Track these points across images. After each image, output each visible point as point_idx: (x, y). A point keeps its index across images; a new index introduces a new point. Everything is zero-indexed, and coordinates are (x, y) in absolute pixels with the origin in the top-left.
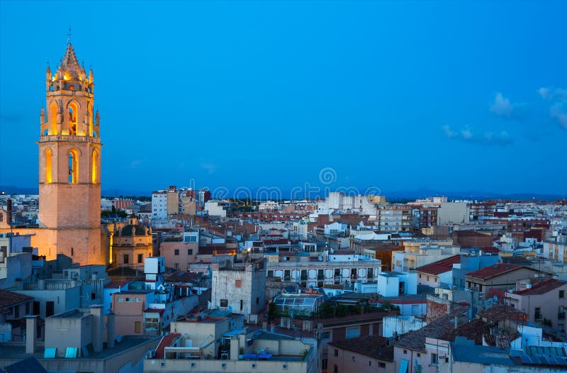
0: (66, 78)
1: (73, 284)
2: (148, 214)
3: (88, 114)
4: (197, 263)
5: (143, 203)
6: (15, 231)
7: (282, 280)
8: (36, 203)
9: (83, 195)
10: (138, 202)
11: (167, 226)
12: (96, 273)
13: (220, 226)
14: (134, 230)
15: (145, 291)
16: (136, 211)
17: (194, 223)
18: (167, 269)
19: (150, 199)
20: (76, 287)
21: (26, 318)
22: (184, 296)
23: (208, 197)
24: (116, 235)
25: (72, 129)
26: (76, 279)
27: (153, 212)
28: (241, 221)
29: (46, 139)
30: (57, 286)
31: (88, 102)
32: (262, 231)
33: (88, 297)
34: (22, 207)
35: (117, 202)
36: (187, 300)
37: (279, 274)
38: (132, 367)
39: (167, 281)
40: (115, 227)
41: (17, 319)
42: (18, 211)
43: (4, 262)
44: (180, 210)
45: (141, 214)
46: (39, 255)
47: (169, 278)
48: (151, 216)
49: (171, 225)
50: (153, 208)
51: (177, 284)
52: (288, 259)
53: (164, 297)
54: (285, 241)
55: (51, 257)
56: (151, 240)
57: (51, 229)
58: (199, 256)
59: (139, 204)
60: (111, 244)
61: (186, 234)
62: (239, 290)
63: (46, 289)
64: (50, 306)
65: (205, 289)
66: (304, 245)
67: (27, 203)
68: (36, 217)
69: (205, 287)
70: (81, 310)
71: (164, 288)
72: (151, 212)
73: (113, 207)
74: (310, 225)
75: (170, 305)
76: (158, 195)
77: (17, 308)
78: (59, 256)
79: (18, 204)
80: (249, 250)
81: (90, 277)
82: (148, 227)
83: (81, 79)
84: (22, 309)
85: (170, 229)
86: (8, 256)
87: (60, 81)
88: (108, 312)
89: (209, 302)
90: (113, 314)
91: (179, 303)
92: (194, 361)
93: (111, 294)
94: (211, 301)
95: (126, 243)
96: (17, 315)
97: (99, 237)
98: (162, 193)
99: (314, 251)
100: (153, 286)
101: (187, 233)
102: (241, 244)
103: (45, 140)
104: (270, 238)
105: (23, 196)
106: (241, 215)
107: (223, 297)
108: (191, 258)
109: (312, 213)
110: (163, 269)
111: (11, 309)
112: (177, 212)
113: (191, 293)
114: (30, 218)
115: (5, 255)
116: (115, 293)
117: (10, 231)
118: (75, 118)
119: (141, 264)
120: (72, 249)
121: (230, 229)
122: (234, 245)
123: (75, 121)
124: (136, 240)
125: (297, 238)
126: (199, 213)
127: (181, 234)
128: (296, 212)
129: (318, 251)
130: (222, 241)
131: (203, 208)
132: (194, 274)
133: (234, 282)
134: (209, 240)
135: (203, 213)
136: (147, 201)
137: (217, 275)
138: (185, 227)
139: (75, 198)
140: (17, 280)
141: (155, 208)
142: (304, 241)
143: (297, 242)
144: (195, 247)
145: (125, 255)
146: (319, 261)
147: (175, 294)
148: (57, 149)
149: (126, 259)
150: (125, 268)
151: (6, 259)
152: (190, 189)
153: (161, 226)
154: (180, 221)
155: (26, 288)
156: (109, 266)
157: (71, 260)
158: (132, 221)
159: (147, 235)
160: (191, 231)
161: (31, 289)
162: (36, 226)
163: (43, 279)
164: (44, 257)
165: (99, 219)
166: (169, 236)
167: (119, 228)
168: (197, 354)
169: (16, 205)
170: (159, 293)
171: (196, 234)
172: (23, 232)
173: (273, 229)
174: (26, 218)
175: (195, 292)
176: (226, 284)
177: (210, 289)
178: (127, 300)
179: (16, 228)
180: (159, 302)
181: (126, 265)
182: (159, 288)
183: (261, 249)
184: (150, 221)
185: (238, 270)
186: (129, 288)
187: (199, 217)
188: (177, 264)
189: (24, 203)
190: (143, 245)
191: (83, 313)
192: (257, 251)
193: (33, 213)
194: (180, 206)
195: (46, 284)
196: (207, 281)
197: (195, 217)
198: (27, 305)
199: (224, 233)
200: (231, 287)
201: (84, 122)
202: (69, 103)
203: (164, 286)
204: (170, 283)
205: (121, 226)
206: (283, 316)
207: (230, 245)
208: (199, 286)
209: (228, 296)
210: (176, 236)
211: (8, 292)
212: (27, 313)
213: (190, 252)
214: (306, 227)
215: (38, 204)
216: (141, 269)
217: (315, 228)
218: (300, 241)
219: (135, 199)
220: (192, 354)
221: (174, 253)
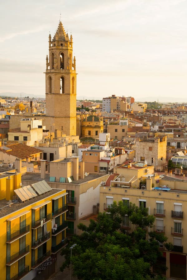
2: (101, 110)
5: (98, 104)
7: (176, 148)
9: (67, 100)
10: (95, 103)
12: (74, 140)
13: (140, 117)
14: (93, 119)
15: (100, 150)
16: (94, 108)
17: (126, 116)
19: (101, 102)
21: (41, 161)
22: (120, 154)
23: (133, 101)
24: (84, 120)
30: (55, 146)
32: (164, 120)
35: (84, 103)
36: (123, 156)
37: (174, 144)
38: (94, 189)
41: (36, 161)
43: (29, 133)
44: (118, 108)
45: (97, 110)
46: (46, 130)
47: (113, 144)
49: (113, 116)
50: (103, 106)
51: (117, 148)
52: (179, 136)
54: (177, 126)
55: (52, 131)
56: (103, 123)
57: (51, 117)
58: (128, 133)
61: (121, 121)
62: (151, 152)
63: (49, 147)
64: (52, 155)
69: (132, 150)
70: (67, 159)
73: (82, 106)
75: (113, 158)
76: (106, 100)
77: (36, 155)
80: (157, 130)
81: (71, 142)
84: (38, 157)
85: (112, 118)
87: (56, 41)
91: (117, 157)
92: (126, 189)
93: (82, 151)
95: (89, 125)
96: (36, 159)
97: (76, 121)
98: (108, 99)
100: (104, 148)
102: (152, 127)
103: (48, 72)
104: (168, 124)
105: (38, 99)
106: (152, 111)
107: (142, 156)
108: (124, 134)
110: (109, 139)
111: (33, 156)
112: (116, 109)
113: (124, 153)
115: (30, 129)
119: (97, 136)
120: (62, 127)
121: (145, 119)
122: (148, 128)
124: (95, 123)
125: (184, 125)
127: (118, 121)
130: (141, 125)
131: (130, 107)
132: (126, 142)
133: (148, 148)
134: (133, 125)
135: (130, 110)
137: (139, 144)
138: (120, 117)
139: (63, 101)
140: (36, 142)
144: (126, 128)
145: (89, 131)
147: (116, 153)
148: (54, 76)
149: (90, 134)
150: (89, 138)
154: (118, 114)
155: (40, 146)
158: (92, 114)
159: (100, 121)
160: (124, 119)
161: (42, 147)
163: (48, 142)
164: (48, 131)
165: (76, 112)
166: (112, 122)
168: (128, 185)
170: (107, 152)
171: (127, 121)
173: (171, 119)
175: (126, 152)
176: (144, 149)
177: (135, 151)
178: (90, 154)
180: (107, 157)
181: (89, 136)
183: (163, 130)
185: (151, 142)
188: (116, 137)
190: (98, 126)
192: (161, 131)
194: (118, 105)
195: (50, 144)
196: (133, 147)
197: (126, 112)
199: (142, 121)
200: (146, 151)
204: (113, 147)
206: (176, 167)
207: (145, 128)
208: (128, 149)
209: (145, 155)
210: (116, 122)
211: (31, 147)
212: (41, 158)
213: (123, 130)
216: (97, 138)
219: (93, 101)
220: (125, 185)
221: (115, 131)
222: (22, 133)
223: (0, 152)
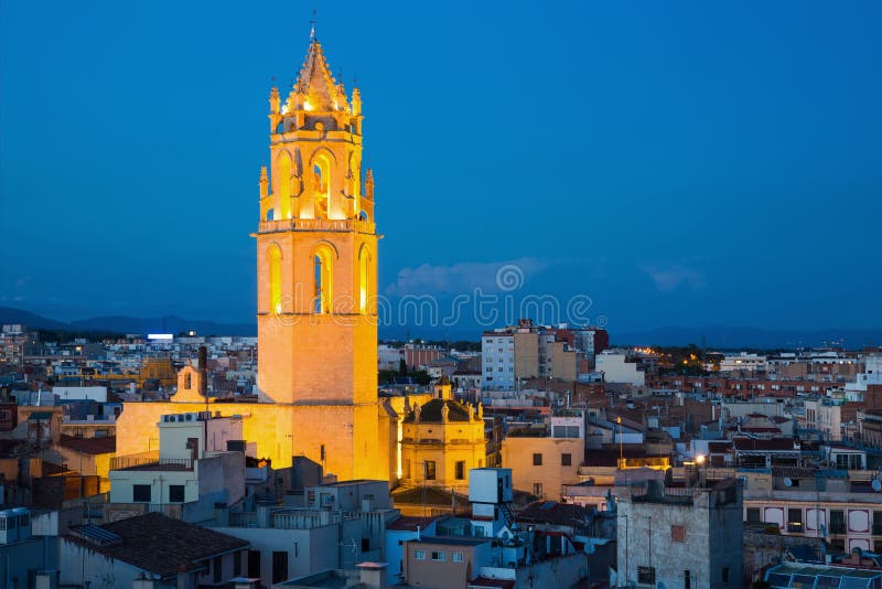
0: (309, 107)
1: (324, 518)
2: (476, 378)
3: (350, 176)
4: (583, 484)
5: (464, 356)
6: (214, 409)
7: (784, 532)
8: (253, 353)
9: (343, 337)
10: (453, 352)
11: (515, 404)
12: (370, 497)
13: (631, 406)
14: (446, 411)
15: (472, 539)
16: (449, 371)
17: (574, 399)
18: (518, 495)
19: (478, 347)
20: (331, 524)
21: (234, 584)
22: (555, 554)
23: (602, 342)
24: (410, 419)
25: (319, 208)
26: (329, 509)
27: (486, 374)
28: (679, 395)
29: (270, 226)
30: (293, 521)
31: (351, 153)
32: (730, 419)
33: (356, 546)
34: (225, 361)
35: (410, 351)
36: (563, 563)
37: (775, 515)
39: (517, 520)
40: (407, 402)
41: (218, 584)
42: (218, 369)
43: (192, 469)
44: (541, 370)
45: (460, 377)
46: (259, 457)
47: (523, 513)
48: (481, 380)
49: (523, 401)
50: (485, 365)
51: (539, 527)
52: (795, 483)
53: (513, 554)
54: (786, 443)
55: (282, 462)
56: (482, 430)
57: (281, 405)
58: (585, 469)
59: (455, 358)
60: (400, 438)
61: (556, 422)
62: (680, 548)
63: (272, 525)
64: (281, 559)
65: (602, 542)
66: (833, 454)
67: (235, 353)
68: (252, 381)
69: (602, 537)
70: (341, 572)
71: (511, 536)
72: (479, 373)
73: (403, 362)
74: (848, 409)
75: (526, 572)
76: (496, 339)
77: (218, 561)
78: (296, 459)
79: (219, 356)
80: (700, 459)
81: (358, 506)
82: (475, 406)
83: (336, 107)
84: (228, 565)
85: (522, 411)
86: (200, 457)
87: (297, 113)
88: (397, 581)
89: (612, 570)
90: (406, 584)
91: (544, 569)
93: (401, 543)
94: (616, 570)
95: (430, 436)
96: (218, 577)
97: (374, 422)
98: (503, 334)
99: (860, 468)
100: (488, 528)
101: (560, 419)
102: (682, 446)
103: (269, 229)
104: (748, 435)
105: (228, 340)
106: (678, 383)
107: (644, 561)
108: (569, 474)
109: (853, 381)
110: (508, 495)
111: (207, 563)
112: (535, 373)
113: (571, 549)
114: (241, 383)
115: (195, 456)
116: (409, 541)
117: (203, 408)
118: (326, 185)
119: (461, 482)
120: (322, 447)
121: (654, 413)
122: (665, 449)
123: (326, 191)
124: (451, 430)
125: (815, 437)
126: (584, 377)
127: (546, 420)
128: (811, 377)
129: (869, 468)
130: (637, 438)
131: (592, 367)
132: (576, 507)
133: (668, 529)
134: (607, 435)
135: (593, 378)
136: (472, 350)
137: (629, 513)
138: (555, 406)
140: (218, 506)
141: (489, 365)
142: (834, 445)
143: (816, 446)
144: (576, 448)
145: (427, 463)
146: (873, 491)
147: (536, 550)
148: (291, 246)
149: (430, 475)
150: (429, 490)
151: (196, 463)
152: (562, 326)
153: (501, 403)
154: (543, 394)
155: (233, 523)
156: (397, 484)
157: (320, 468)
158: (440, 392)
159: (472, 420)
160: (568, 414)
161: (243, 525)
162: (254, 400)
163: (267, 505)
164: (269, 462)
165: (374, 387)
166: (521, 424)
167: (415, 405)
169: (214, 357)
170: (502, 545)
171: (579, 422)
172: (228, 410)
173: (756, 416)
174: (233, 382)
175: (579, 547)
176: (650, 533)
177: (613, 543)
178: (435, 556)
179: (216, 401)
180: (501, 565)
181: (430, 483)
182: (500, 535)
183: (728, 458)
184: (478, 392)
185: (677, 504)
186: (439, 531)
187: (586, 385)
188: (537, 486)
189: (229, 353)
190: (466, 442)
191: (344, 580)
192: (718, 463)
193: (248, 374)
194: (541, 360)
195: (271, 516)
196: (606, 523)
197: (576, 385)
198: (237, 555)
199: (641, 422)
200: (660, 541)
201: (342, 192)
202: (313, 156)
203: (513, 531)
204: (524, 525)
205: (419, 401)
207: (653, 448)
208: (587, 533)
209: (654, 559)
210: (535, 425)
211: (200, 528)
212: (237, 573)
213: (566, 460)
214: (836, 412)
215: (255, 355)
216: (461, 492)
217: (861, 416)
218: (823, 443)
219: (445, 345)
221: (531, 460)
222: (164, 474)
223: (76, 549)
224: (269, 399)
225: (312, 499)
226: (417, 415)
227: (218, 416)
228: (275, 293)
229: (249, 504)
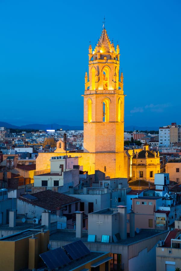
0: (102, 51)
1: (106, 191)
2: (157, 143)
3: (115, 75)
5: (153, 136)
6: (69, 154)
8: (82, 136)
9: (112, 130)
10: (149, 134)
11: (170, 151)
12: (121, 184)
14: (147, 154)
15: (156, 198)
16: (148, 141)
18: (171, 182)
19: (158, 133)
20: (108, 193)
21: (76, 213)
24: (135, 157)
25: (105, 86)
26: (107, 188)
27: (160, 142)
29: (88, 92)
30: (95, 192)
31: (116, 67)
33: (117, 200)
34: (72, 138)
35: (134, 134)
38: (148, 252)
39: (171, 191)
40: (134, 151)
41: (70, 214)
42: (70, 141)
43: (61, 175)
44: (179, 140)
45: (151, 143)
46: (84, 171)
47: (172, 188)
48: (158, 144)
49: (173, 151)
50: (160, 139)
51: (178, 193)
53: (169, 202)
55: (91, 172)
56: (159, 161)
57: (91, 153)
59: (150, 136)
60: (131, 164)
63: (88, 194)
64: (91, 205)
67: (76, 136)
68: (81, 145)
70: (111, 209)
71: (169, 196)
72: (158, 141)
73: (132, 138)
75: (174, 208)
76: (164, 130)
77: (70, 206)
78: (96, 171)
81: (117, 187)
82: (157, 152)
83: (111, 51)
84: (73, 207)
85: (172, 154)
86: (64, 171)
87: (98, 54)
88: (130, 212)
90: (133, 213)
91: (180, 207)
93: (131, 199)
95: (141, 163)
96: (70, 211)
97: (123, 158)
98: (166, 128)
100: (161, 194)
103: (88, 94)
105: (73, 132)
110: (168, 182)
111: (66, 207)
112: (177, 141)
114: (78, 146)
115: (62, 170)
116: (134, 198)
117: (65, 154)
118: (107, 78)
119: (152, 178)
120: (105, 167)
123: (107, 80)
124: (148, 161)
127: (180, 157)
136: (155, 134)
140: (70, 187)
141: (161, 138)
145: (140, 172)
147: (177, 201)
148: (95, 99)
149: (141, 176)
150: (141, 181)
151: (63, 173)
153: (165, 151)
154: (180, 148)
155: (75, 193)
156: (130, 179)
157: (104, 174)
158: (145, 148)
161: (79, 194)
162: (82, 151)
163: (86, 187)
164: (87, 172)
165: (123, 147)
166: (172, 158)
167: (136, 152)
169: (69, 137)
170: (166, 199)
172: (73, 155)
174: (75, 146)
178: (143, 203)
179: (69, 152)
180: (165, 206)
181: (141, 179)
182: (165, 196)
184: (158, 148)
186: (144, 195)
188: (178, 179)
189: (74, 136)
190: (153, 165)
191: (113, 211)
193: (80, 143)
194: (179, 136)
195: (88, 191)
198: (76, 204)
201: (113, 81)
202: (103, 68)
203: (169, 194)
204: (173, 192)
205: (138, 151)
210: (177, 159)
211: (64, 195)
212: (76, 210)
216: (152, 181)
219: (146, 132)
221: (175, 170)
222: (52, 177)
223: (23, 202)
224: (87, 151)
225: (101, 185)
226: (137, 156)
227: (70, 157)
228: (89, 115)
229: (80, 187)
